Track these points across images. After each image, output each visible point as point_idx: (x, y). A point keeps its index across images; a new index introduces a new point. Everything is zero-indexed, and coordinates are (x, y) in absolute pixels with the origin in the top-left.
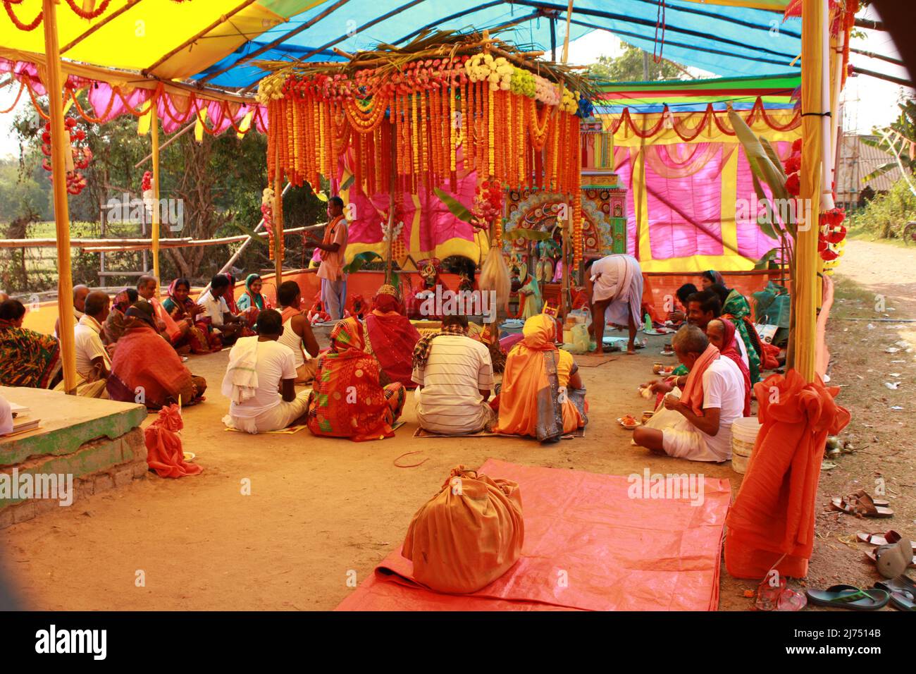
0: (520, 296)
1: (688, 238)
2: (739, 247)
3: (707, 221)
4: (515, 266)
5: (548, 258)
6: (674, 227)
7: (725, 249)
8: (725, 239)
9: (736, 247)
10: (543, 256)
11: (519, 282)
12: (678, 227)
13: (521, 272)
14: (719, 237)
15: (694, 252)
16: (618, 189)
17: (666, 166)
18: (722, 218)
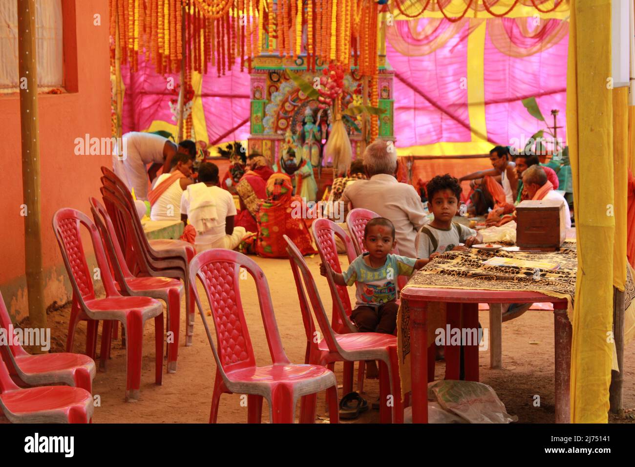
0: (297, 178)
1: (432, 123)
2: (488, 132)
3: (454, 105)
4: (290, 149)
5: (314, 141)
6: (417, 112)
7: (472, 135)
8: (473, 125)
9: (485, 133)
10: (309, 139)
11: (295, 165)
12: (421, 112)
13: (296, 154)
14: (467, 122)
15: (439, 139)
16: (386, 70)
17: (408, 43)
18: (470, 101)
